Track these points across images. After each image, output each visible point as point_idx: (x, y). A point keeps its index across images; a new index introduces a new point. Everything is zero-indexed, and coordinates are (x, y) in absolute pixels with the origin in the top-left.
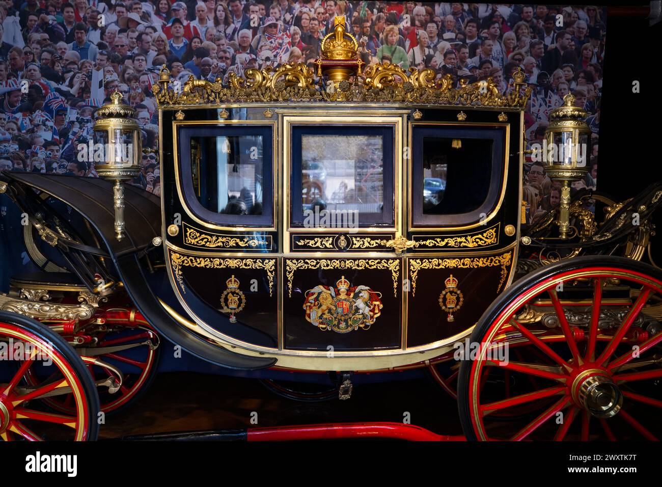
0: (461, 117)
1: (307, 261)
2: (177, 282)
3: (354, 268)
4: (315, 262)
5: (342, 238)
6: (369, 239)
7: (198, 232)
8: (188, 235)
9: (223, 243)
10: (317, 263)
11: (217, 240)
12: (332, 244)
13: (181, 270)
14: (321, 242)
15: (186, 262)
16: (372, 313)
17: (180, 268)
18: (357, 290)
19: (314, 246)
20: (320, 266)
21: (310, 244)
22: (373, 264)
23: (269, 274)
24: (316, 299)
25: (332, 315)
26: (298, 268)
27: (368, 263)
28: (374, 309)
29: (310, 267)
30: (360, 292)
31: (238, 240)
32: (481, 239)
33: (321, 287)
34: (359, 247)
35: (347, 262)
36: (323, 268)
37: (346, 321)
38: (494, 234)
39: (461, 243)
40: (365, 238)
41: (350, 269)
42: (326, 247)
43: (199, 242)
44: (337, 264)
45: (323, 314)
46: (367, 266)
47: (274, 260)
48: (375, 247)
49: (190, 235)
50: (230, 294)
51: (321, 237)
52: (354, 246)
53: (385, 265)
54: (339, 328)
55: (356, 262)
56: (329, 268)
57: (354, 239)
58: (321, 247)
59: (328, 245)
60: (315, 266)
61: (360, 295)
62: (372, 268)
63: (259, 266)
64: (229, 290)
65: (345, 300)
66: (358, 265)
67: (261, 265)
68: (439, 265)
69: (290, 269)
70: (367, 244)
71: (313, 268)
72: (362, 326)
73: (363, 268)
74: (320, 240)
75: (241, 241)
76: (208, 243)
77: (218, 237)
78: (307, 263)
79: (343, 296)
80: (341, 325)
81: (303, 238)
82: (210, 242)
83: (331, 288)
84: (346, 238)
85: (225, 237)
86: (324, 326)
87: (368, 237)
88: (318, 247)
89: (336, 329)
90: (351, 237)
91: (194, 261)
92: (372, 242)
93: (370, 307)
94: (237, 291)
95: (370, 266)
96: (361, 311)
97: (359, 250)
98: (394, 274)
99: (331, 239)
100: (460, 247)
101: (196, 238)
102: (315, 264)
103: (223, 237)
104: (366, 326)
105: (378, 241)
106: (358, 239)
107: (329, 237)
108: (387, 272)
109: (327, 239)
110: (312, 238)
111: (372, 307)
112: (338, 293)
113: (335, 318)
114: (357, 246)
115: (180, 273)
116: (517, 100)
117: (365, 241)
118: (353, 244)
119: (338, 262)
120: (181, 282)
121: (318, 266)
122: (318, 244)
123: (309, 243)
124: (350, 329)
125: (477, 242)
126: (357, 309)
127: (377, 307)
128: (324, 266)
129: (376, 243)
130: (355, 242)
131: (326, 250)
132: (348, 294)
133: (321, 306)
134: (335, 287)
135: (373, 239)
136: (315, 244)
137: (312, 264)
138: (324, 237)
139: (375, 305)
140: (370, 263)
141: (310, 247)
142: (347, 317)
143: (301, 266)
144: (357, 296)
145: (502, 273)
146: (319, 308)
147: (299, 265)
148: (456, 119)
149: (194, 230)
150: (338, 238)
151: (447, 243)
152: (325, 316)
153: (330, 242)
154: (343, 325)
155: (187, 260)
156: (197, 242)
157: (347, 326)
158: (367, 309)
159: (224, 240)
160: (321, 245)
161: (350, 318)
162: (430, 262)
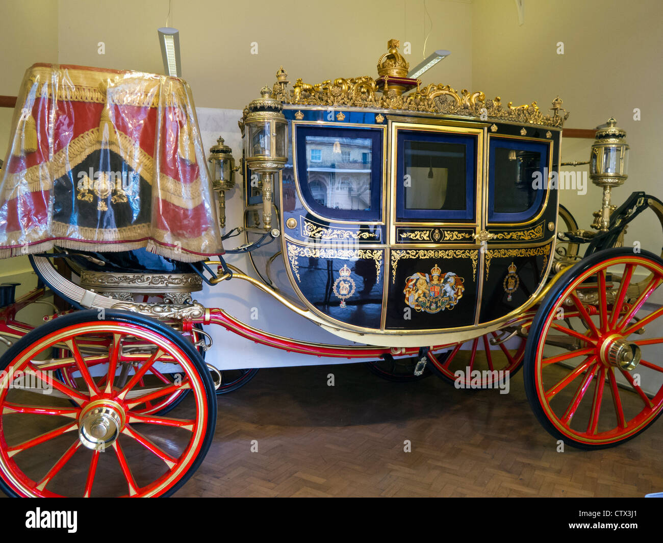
0: (523, 132)
1: (408, 251)
2: (293, 272)
3: (444, 257)
4: (415, 252)
5: (437, 231)
6: (457, 233)
7: (315, 225)
8: (305, 228)
9: (338, 235)
10: (417, 253)
11: (332, 232)
12: (429, 237)
13: (297, 260)
14: (420, 235)
15: (302, 253)
16: (455, 296)
17: (296, 258)
18: (446, 276)
19: (414, 238)
20: (419, 256)
21: (411, 237)
22: (459, 253)
23: (377, 263)
24: (415, 285)
25: (426, 298)
26: (401, 258)
27: (455, 253)
28: (458, 292)
29: (411, 257)
30: (448, 278)
31: (351, 233)
32: (533, 234)
33: (419, 274)
34: (449, 240)
35: (440, 252)
36: (421, 257)
37: (436, 303)
38: (542, 229)
39: (520, 236)
40: (453, 231)
41: (441, 258)
42: (424, 240)
43: (316, 234)
44: (431, 254)
45: (419, 297)
46: (455, 255)
47: (382, 251)
48: (461, 240)
49: (307, 228)
50: (342, 282)
51: (420, 231)
52: (445, 238)
53: (468, 254)
54: (430, 309)
55: (447, 253)
56: (426, 257)
57: (446, 233)
58: (420, 239)
59: (426, 238)
60: (415, 256)
61: (448, 280)
62: (458, 257)
63: (369, 257)
64: (341, 279)
65: (437, 285)
66: (448, 255)
67: (370, 255)
68: (505, 254)
69: (395, 258)
70: (455, 237)
71: (413, 257)
72: (448, 306)
73: (451, 257)
74: (419, 233)
75: (354, 233)
76: (324, 235)
77: (333, 229)
78: (408, 253)
79: (435, 282)
80: (432, 307)
81: (406, 232)
82: (326, 234)
83: (427, 275)
84: (440, 232)
85: (340, 230)
86: (419, 308)
87: (456, 231)
88: (417, 239)
89: (428, 310)
90: (444, 231)
91: (310, 252)
92: (459, 235)
93: (454, 290)
94: (349, 279)
95: (457, 255)
96: (448, 294)
97: (449, 242)
98: (474, 262)
99: (428, 232)
100: (519, 240)
101: (313, 230)
102: (414, 254)
103: (338, 230)
104: (451, 307)
105: (463, 234)
106: (449, 232)
107: (427, 231)
108: (469, 260)
109: (425, 232)
110: (413, 232)
111: (456, 290)
112: (431, 279)
113: (428, 301)
114: (448, 239)
115: (296, 263)
116: (559, 121)
117: (454, 234)
118: (445, 237)
119: (433, 252)
120: (296, 272)
121: (417, 256)
122: (418, 237)
123: (410, 235)
124: (439, 310)
125: (531, 236)
126: (446, 292)
127: (460, 290)
128: (422, 256)
129: (462, 236)
130: (446, 235)
131: (424, 241)
132: (439, 280)
133: (418, 290)
134: (430, 274)
135: (460, 232)
136: (415, 237)
137: (413, 254)
138: (423, 231)
139: (459, 289)
140: (457, 253)
141: (411, 239)
142: (437, 300)
143: (404, 256)
144: (446, 281)
145: (544, 261)
146: (416, 292)
147: (402, 255)
148: (519, 134)
149: (312, 223)
150: (434, 232)
151: (512, 236)
152: (420, 300)
153: (427, 235)
154: (434, 306)
155: (303, 251)
156: (314, 235)
157: (437, 307)
158: (453, 292)
159: (339, 232)
160: (420, 237)
161: (440, 300)
162: (499, 252)
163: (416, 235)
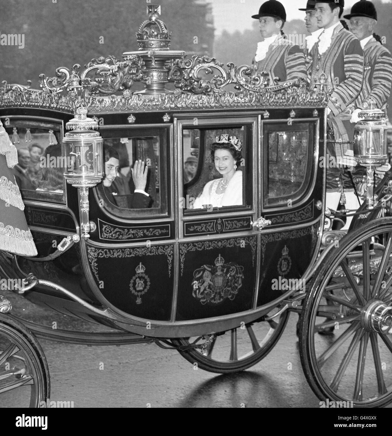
1: (195, 244)
2: (93, 273)
3: (227, 247)
4: (201, 244)
5: (219, 222)
6: (236, 222)
7: (112, 226)
8: (104, 230)
9: (133, 234)
10: (203, 245)
11: (128, 232)
13: (96, 262)
14: (206, 227)
15: (100, 254)
17: (95, 260)
18: (229, 266)
21: (198, 230)
22: (239, 242)
23: (169, 258)
24: (201, 277)
25: (211, 289)
26: (188, 251)
27: (236, 241)
28: (238, 280)
29: (198, 249)
31: (145, 231)
32: (303, 214)
33: (205, 266)
34: (230, 229)
35: (223, 242)
36: (206, 249)
37: (220, 293)
38: (310, 209)
39: (292, 218)
40: (233, 220)
41: (224, 248)
42: (209, 231)
43: (114, 235)
45: (205, 290)
47: (172, 246)
48: (240, 228)
49: (105, 230)
50: (138, 279)
51: (205, 223)
52: (226, 228)
53: (247, 242)
54: (215, 300)
55: (229, 242)
56: (211, 248)
57: (227, 223)
58: (205, 230)
59: (210, 228)
60: (201, 248)
61: (230, 270)
63: (161, 252)
64: (137, 276)
65: (220, 275)
66: (230, 244)
67: (163, 251)
68: (278, 238)
69: (182, 252)
70: (235, 226)
72: (230, 297)
73: (233, 245)
74: (205, 225)
75: (147, 231)
76: (121, 236)
77: (128, 229)
78: (195, 246)
81: (193, 225)
82: (122, 235)
83: (211, 266)
84: (222, 222)
85: (135, 229)
86: (204, 300)
87: (235, 220)
88: (203, 231)
89: (213, 301)
90: (225, 221)
91: (108, 253)
92: (238, 224)
94: (144, 275)
95: (237, 244)
97: (230, 231)
98: (253, 248)
99: (212, 224)
100: (291, 222)
101: (111, 232)
102: (201, 246)
103: (133, 229)
105: (242, 223)
106: (229, 222)
107: (211, 222)
108: (249, 248)
109: (209, 224)
110: (199, 224)
112: (215, 270)
113: (213, 292)
115: (96, 265)
117: (233, 223)
119: (216, 243)
120: (96, 273)
121: (203, 247)
123: (197, 228)
124: (222, 300)
125: (301, 217)
127: (240, 279)
128: (207, 247)
130: (227, 225)
131: (209, 233)
132: (223, 270)
133: (204, 282)
134: (214, 265)
135: (238, 221)
136: (202, 229)
137: (199, 246)
138: (207, 223)
139: (239, 277)
141: (197, 232)
142: (221, 290)
143: (191, 249)
144: (228, 271)
146: (202, 284)
149: (109, 225)
150: (217, 223)
151: (284, 219)
152: (206, 292)
153: (212, 226)
154: (217, 297)
155: (101, 253)
156: (112, 236)
159: (134, 231)
161: (223, 290)
163: (202, 228)
